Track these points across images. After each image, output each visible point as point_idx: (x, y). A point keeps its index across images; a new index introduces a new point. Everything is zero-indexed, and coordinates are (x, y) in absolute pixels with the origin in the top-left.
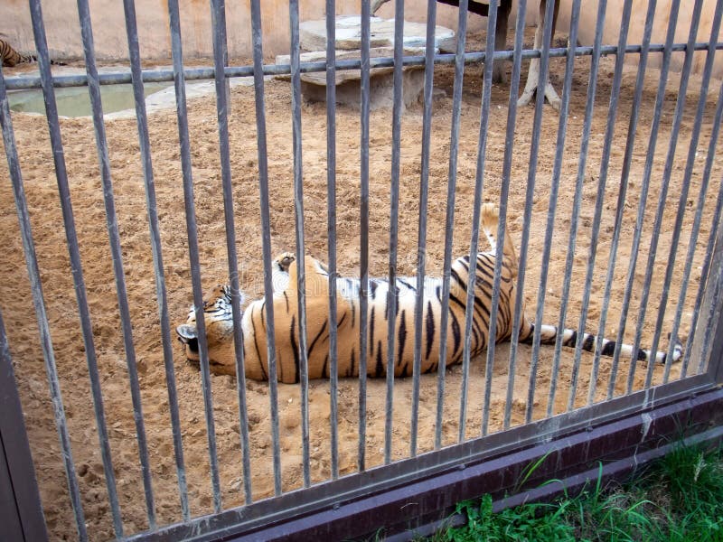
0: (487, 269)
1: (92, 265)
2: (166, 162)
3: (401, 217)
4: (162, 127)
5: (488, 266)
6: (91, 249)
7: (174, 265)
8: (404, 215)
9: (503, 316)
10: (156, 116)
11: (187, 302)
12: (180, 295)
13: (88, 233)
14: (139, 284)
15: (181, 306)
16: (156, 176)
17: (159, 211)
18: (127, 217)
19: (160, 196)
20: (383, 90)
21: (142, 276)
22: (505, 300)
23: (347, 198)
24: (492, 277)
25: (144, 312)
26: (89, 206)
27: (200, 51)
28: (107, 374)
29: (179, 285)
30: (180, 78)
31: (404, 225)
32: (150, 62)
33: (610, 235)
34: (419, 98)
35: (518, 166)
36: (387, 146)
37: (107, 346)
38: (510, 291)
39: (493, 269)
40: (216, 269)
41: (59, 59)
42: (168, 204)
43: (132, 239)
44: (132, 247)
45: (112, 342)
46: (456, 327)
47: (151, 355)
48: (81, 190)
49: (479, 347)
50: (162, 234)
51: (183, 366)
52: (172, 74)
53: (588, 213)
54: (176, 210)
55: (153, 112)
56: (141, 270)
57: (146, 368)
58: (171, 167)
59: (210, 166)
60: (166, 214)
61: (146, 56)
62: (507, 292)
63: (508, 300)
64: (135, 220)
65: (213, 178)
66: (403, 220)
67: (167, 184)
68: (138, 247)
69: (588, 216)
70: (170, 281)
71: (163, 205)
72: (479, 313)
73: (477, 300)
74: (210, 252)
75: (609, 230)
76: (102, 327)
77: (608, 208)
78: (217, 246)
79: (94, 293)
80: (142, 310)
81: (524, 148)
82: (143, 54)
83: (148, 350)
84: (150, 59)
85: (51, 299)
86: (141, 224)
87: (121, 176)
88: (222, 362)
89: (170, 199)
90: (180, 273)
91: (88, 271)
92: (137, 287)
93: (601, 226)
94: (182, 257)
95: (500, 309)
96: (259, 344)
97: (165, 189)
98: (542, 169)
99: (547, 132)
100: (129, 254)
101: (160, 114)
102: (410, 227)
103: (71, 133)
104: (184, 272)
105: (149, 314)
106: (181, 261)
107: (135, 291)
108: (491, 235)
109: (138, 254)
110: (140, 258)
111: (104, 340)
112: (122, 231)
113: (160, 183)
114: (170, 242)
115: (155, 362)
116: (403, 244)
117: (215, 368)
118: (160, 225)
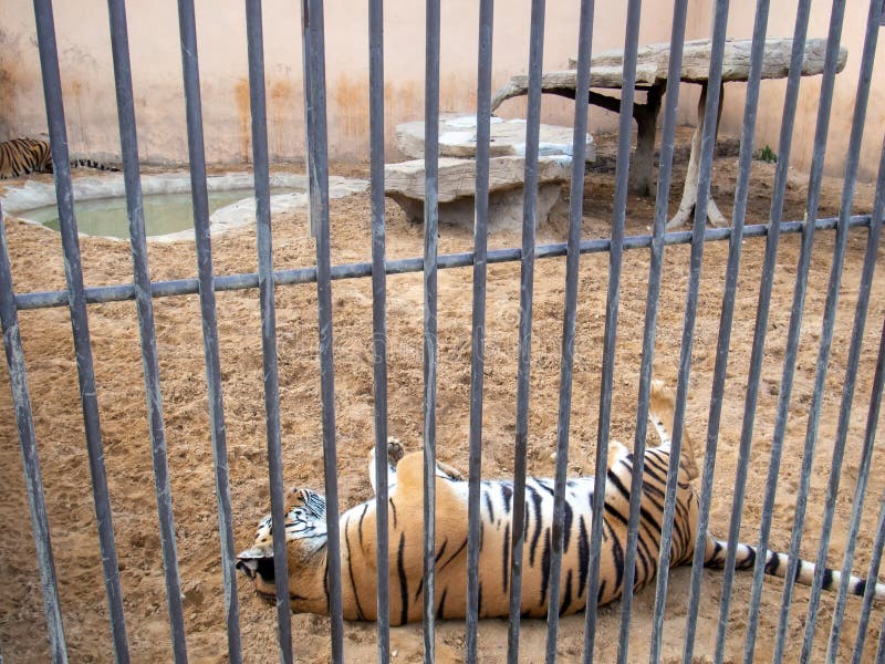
0: (658, 472)
1: (138, 443)
2: (236, 299)
3: (533, 378)
4: (232, 252)
5: (660, 468)
6: (137, 419)
7: (243, 446)
8: (536, 376)
9: (680, 535)
10: (225, 237)
11: (257, 498)
12: (248, 489)
13: (135, 397)
14: (196, 471)
15: (250, 505)
16: (223, 317)
17: (225, 368)
18: (185, 377)
19: (227, 346)
20: (505, 209)
21: (200, 460)
22: (683, 513)
23: (463, 351)
24: (664, 482)
25: (203, 513)
26: (137, 360)
27: (281, 154)
28: (150, 607)
29: (249, 473)
30: (268, 285)
31: (536, 390)
32: (220, 167)
33: (806, 406)
34: (549, 215)
35: (678, 308)
36: (511, 280)
37: (152, 562)
38: (689, 501)
39: (665, 472)
40: (296, 452)
41: (111, 164)
42: (236, 358)
43: (190, 406)
44: (189, 418)
45: (158, 557)
46: (618, 553)
47: (209, 578)
48: (128, 337)
49: (649, 578)
50: (228, 400)
51: (251, 597)
52: (257, 278)
53: (773, 374)
54: (246, 365)
55: (221, 232)
56: (200, 452)
57: (202, 598)
58: (241, 307)
59: (290, 306)
60: (234, 371)
61: (215, 160)
62: (685, 503)
63: (687, 514)
64: (194, 380)
65: (294, 321)
66: (535, 383)
67: (236, 330)
68: (197, 418)
69: (774, 378)
70: (237, 468)
71: (230, 359)
72: (649, 532)
73: (645, 513)
74: (289, 426)
75: (804, 399)
76: (147, 536)
77: (799, 368)
78: (298, 419)
79: (138, 484)
80: (199, 510)
81: (683, 284)
82: (211, 157)
83: (206, 570)
84: (220, 163)
85: (83, 491)
86: (201, 386)
87: (178, 318)
88: (305, 595)
89: (239, 351)
90: (250, 457)
91: (132, 451)
92: (194, 475)
93: (792, 393)
94: (252, 432)
95: (676, 525)
96: (354, 571)
97: (234, 337)
98: (708, 313)
99: (710, 261)
100: (186, 428)
101: (231, 236)
102: (544, 392)
103: (121, 260)
104: (255, 455)
105: (208, 516)
106: (252, 440)
107: (191, 482)
108: (660, 424)
109: (196, 427)
110: (199, 433)
111: (148, 554)
112: (177, 395)
113: (227, 330)
114: (238, 412)
115: (214, 590)
116: (537, 417)
117: (294, 603)
118: (225, 388)
